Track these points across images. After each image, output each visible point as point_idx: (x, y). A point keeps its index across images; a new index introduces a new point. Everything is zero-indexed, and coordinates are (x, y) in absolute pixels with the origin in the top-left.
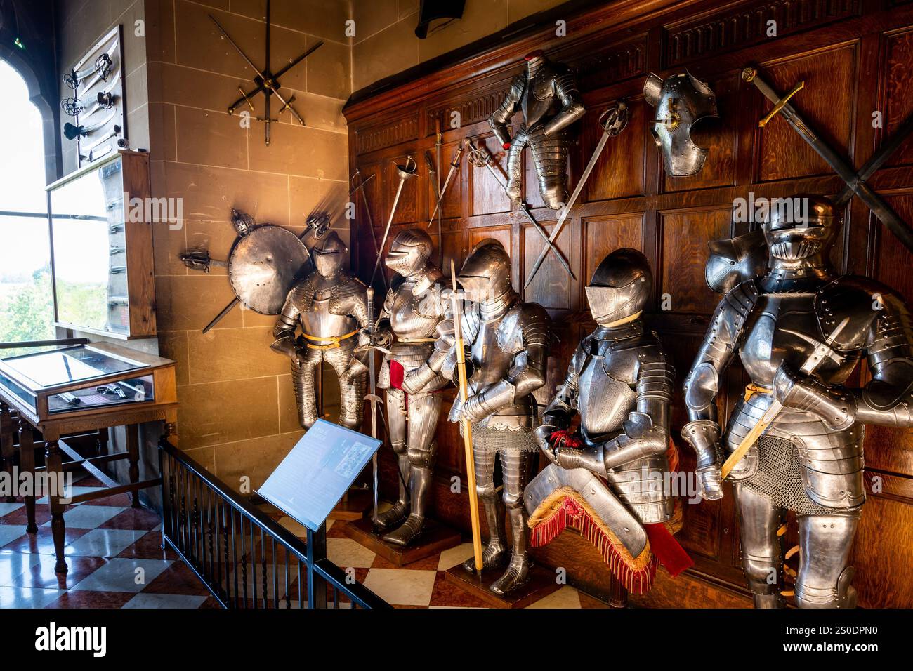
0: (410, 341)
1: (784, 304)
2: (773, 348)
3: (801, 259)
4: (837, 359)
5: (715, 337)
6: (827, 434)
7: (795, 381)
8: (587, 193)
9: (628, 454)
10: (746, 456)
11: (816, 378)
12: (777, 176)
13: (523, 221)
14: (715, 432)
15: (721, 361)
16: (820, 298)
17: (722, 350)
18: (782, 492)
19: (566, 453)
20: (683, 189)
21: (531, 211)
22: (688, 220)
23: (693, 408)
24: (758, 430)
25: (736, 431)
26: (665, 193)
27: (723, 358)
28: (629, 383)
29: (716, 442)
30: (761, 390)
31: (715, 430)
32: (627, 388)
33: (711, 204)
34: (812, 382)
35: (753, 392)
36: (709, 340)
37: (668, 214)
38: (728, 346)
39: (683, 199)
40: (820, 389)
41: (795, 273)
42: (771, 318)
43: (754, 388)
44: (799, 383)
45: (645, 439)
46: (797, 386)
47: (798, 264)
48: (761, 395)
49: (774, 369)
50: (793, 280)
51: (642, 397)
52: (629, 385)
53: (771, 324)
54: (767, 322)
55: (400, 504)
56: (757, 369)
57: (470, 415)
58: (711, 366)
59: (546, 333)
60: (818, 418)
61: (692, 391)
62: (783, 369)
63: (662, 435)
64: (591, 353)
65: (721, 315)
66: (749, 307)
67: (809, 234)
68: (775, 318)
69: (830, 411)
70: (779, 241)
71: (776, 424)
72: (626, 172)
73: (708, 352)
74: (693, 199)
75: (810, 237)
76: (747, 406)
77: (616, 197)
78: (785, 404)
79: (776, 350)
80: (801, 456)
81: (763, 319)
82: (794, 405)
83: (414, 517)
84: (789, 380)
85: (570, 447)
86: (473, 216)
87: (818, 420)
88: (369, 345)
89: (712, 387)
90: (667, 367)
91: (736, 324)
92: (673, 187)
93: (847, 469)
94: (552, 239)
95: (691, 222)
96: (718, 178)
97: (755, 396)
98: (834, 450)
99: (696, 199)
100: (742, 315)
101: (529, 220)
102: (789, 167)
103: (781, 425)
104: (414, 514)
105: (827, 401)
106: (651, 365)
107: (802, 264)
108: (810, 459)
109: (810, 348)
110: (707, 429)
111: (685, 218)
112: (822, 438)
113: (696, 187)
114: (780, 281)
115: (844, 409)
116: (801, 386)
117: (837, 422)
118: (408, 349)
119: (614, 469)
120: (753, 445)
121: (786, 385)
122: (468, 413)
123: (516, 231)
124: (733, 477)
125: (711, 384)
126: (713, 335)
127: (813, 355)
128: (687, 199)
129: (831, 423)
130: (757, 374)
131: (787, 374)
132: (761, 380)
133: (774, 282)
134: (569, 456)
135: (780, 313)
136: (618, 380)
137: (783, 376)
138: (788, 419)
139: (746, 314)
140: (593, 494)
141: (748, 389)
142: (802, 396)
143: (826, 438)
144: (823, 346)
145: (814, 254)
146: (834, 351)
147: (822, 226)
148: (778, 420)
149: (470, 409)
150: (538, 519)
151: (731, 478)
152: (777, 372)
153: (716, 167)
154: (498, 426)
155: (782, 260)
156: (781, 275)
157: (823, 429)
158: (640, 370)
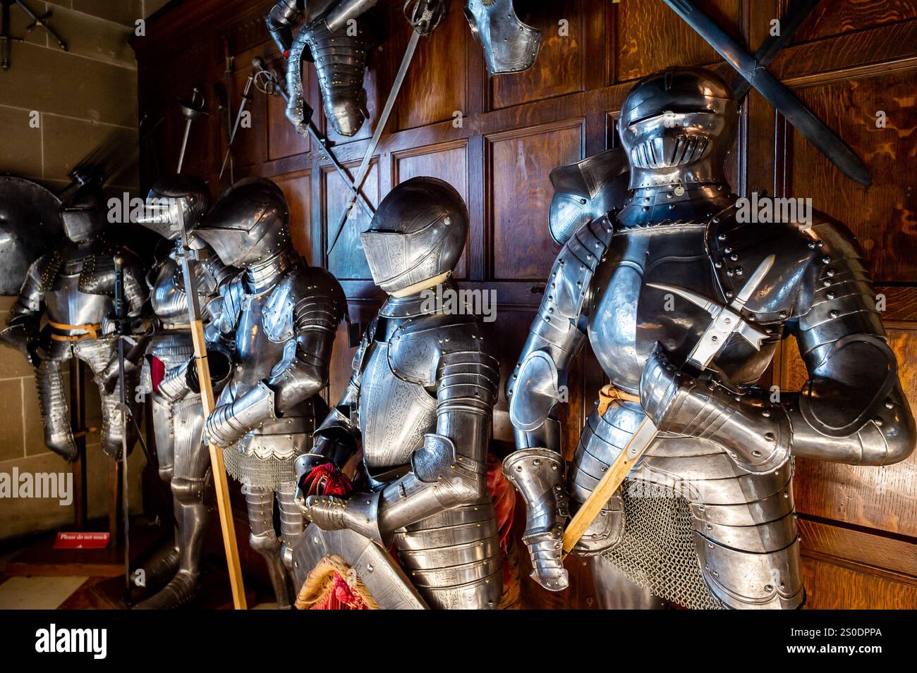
0: (176, 327)
1: (655, 245)
2: (638, 322)
3: (678, 167)
4: (755, 338)
5: (551, 309)
6: (738, 477)
7: (680, 383)
8: (398, 119)
9: (417, 506)
10: (603, 511)
11: (715, 376)
12: (640, 72)
13: (322, 163)
14: (555, 468)
15: (563, 348)
16: (715, 231)
17: (564, 331)
18: (665, 572)
19: (322, 505)
20: (516, 103)
21: (333, 149)
22: (524, 145)
23: (521, 428)
24: (620, 471)
25: (586, 467)
26: (492, 109)
27: (567, 342)
28: (427, 385)
29: (557, 485)
30: (623, 396)
31: (554, 464)
32: (424, 394)
33: (552, 120)
34: (710, 383)
35: (611, 399)
36: (545, 313)
37: (499, 140)
38: (572, 321)
39: (515, 116)
40: (725, 398)
41: (671, 193)
42: (634, 269)
43: (612, 393)
44: (688, 387)
45: (442, 482)
46: (683, 393)
47: (674, 176)
48: (623, 405)
49: (641, 360)
50: (669, 204)
51: (444, 408)
52: (426, 388)
53: (634, 281)
54: (629, 277)
55: (176, 551)
56: (615, 361)
57: (215, 436)
58: (546, 355)
59: (330, 311)
60: (719, 448)
61: (519, 397)
62: (657, 358)
63: (471, 474)
64: (374, 338)
65: (560, 271)
66: (599, 254)
67: (692, 124)
68: (641, 270)
69: (745, 438)
70: (643, 138)
71: (649, 459)
72: (444, 87)
73: (542, 334)
74: (529, 115)
75: (691, 129)
76: (602, 423)
77: (433, 121)
78: (663, 426)
79: (644, 326)
80: (694, 515)
81: (621, 273)
82: (678, 428)
83: (184, 575)
84: (668, 381)
85: (328, 495)
86: (269, 160)
87: (721, 451)
88: (115, 333)
89: (549, 390)
90: (486, 360)
91: (579, 283)
92: (503, 103)
93: (774, 542)
94: (357, 185)
95: (528, 149)
96: (561, 83)
97: (615, 406)
98: (751, 506)
99: (533, 114)
100: (588, 267)
101: (331, 161)
102: (657, 57)
103: (659, 461)
104: (183, 571)
105: (738, 419)
106: (458, 355)
107: (681, 176)
108: (709, 523)
109: (703, 319)
110: (541, 464)
111: (520, 144)
112: (729, 484)
113: (533, 99)
114: (647, 208)
115: (769, 435)
116: (691, 393)
117: (756, 459)
118: (171, 339)
119: (406, 528)
120: (615, 493)
121: (663, 389)
122: (212, 433)
123: (316, 177)
124: (585, 546)
125: (548, 386)
126: (549, 304)
127: (710, 332)
128: (521, 115)
129: (746, 461)
130: (616, 368)
131: (664, 368)
132: (622, 379)
133: (639, 212)
134: (326, 511)
135: (649, 260)
136: (408, 381)
137: (658, 371)
138: (669, 449)
139: (594, 264)
140: (371, 572)
141: (603, 394)
142: (694, 411)
143: (736, 484)
144: (727, 314)
145: (699, 161)
146: (748, 322)
147: (711, 111)
148: (652, 452)
149: (214, 427)
150: (307, 600)
151: (582, 549)
152: (647, 366)
153: (559, 66)
154: (261, 452)
155: (649, 171)
156: (648, 199)
157: (730, 468)
158: (440, 365)
